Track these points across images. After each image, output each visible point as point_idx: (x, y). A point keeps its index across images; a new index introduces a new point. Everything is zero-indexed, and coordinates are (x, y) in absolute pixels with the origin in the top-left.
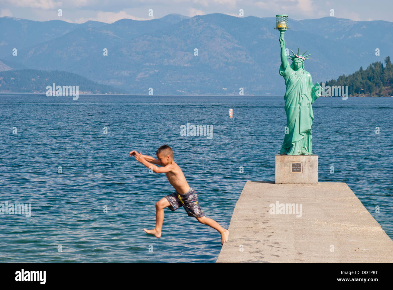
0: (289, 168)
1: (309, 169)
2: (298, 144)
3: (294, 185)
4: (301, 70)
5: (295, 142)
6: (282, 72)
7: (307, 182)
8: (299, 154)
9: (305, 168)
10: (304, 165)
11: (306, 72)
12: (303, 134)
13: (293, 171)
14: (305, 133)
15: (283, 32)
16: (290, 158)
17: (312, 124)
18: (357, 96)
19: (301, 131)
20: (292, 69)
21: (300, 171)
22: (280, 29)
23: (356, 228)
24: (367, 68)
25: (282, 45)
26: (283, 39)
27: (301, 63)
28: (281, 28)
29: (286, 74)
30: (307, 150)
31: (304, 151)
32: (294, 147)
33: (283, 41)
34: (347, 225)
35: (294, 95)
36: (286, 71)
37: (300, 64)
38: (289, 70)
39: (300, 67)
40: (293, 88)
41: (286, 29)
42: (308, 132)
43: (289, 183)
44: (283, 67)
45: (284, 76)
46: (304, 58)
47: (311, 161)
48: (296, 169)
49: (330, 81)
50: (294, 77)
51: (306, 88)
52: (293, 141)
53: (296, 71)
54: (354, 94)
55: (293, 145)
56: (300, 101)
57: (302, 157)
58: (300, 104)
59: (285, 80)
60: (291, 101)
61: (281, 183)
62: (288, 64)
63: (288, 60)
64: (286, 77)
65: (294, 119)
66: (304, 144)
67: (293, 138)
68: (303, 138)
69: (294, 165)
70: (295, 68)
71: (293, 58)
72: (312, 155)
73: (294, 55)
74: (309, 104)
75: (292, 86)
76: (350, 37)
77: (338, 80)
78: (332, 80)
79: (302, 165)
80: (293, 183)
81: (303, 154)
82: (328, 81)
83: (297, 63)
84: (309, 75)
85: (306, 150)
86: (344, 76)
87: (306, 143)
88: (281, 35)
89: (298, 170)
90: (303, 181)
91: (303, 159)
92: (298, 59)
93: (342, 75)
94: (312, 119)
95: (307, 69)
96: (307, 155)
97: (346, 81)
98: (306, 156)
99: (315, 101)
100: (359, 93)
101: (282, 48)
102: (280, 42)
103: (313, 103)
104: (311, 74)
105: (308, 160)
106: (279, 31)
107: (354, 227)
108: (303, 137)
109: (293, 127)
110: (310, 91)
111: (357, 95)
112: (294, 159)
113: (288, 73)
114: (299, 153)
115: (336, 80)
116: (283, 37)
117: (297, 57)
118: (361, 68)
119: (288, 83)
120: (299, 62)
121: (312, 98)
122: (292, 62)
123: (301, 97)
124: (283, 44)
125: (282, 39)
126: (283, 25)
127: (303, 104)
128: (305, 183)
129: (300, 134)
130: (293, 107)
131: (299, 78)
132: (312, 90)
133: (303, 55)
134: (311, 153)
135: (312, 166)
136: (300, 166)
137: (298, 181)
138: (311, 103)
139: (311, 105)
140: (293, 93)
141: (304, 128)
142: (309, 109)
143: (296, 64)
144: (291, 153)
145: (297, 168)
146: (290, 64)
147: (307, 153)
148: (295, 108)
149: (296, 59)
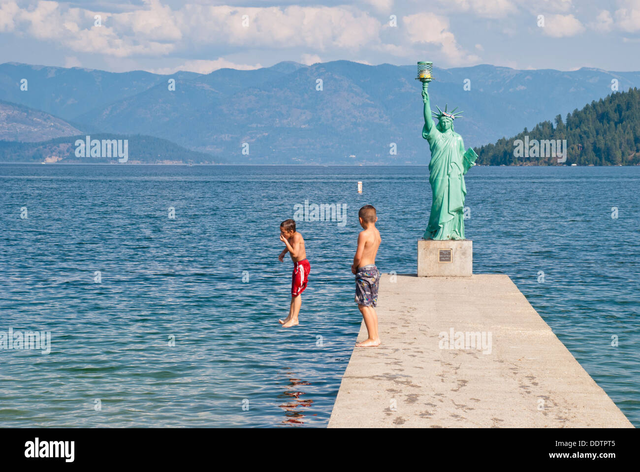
0: (436, 257)
1: (461, 258)
2: (446, 225)
3: (441, 278)
4: (449, 132)
5: (443, 224)
6: (426, 134)
7: (458, 275)
8: (448, 239)
9: (456, 256)
10: (455, 253)
11: (456, 134)
12: (453, 213)
13: (441, 260)
14: (455, 212)
15: (427, 84)
16: (437, 244)
17: (464, 200)
18: (521, 165)
19: (450, 210)
20: (438, 131)
21: (449, 260)
22: (423, 80)
23: (520, 331)
24: (534, 129)
25: (425, 100)
26: (427, 93)
27: (450, 123)
28: (424, 78)
29: (431, 137)
30: (459, 234)
31: (454, 235)
32: (441, 229)
33: (426, 95)
34: (509, 328)
35: (441, 164)
36: (431, 133)
37: (448, 125)
38: (435, 132)
39: (448, 129)
40: (440, 156)
41: (430, 80)
42: (459, 211)
43: (435, 276)
44: (427, 128)
45: (429, 139)
46: (453, 117)
47: (463, 248)
48: (445, 258)
49: (486, 146)
50: (441, 140)
51: (456, 154)
52: (440, 223)
53: (444, 134)
54: (517, 163)
55: (440, 227)
56: (449, 172)
57: (452, 242)
58: (449, 175)
59: (430, 144)
60: (437, 171)
61: (425, 275)
62: (433, 124)
63: (433, 119)
64: (431, 141)
65: (441, 194)
66: (455, 227)
67: (440, 219)
68: (453, 219)
69: (441, 253)
70: (442, 129)
71: (440, 117)
72: (464, 240)
73: (441, 113)
74: (460, 175)
75: (438, 152)
76: (511, 90)
77: (497, 144)
78: (490, 145)
79: (452, 253)
80: (441, 276)
81: (453, 239)
82: (484, 146)
83: (445, 122)
84: (460, 138)
85: (457, 234)
86: (504, 139)
87: (457, 225)
88: (423, 88)
89: (446, 259)
90: (453, 273)
91: (453, 245)
92: (445, 117)
93: (501, 138)
94: (465, 194)
95: (458, 130)
96: (458, 240)
97: (506, 145)
98: (457, 242)
99: (468, 171)
100: (524, 161)
101: (425, 104)
102: (423, 97)
103: (465, 173)
104: (462, 137)
105: (460, 246)
106: (421, 82)
107: (517, 330)
108: (453, 217)
109: (440, 205)
110: (461, 158)
111: (521, 163)
112: (443, 244)
113: (434, 136)
114: (448, 237)
115: (495, 145)
116: (426, 89)
117: (445, 116)
118: (526, 129)
119: (433, 149)
120: (448, 121)
121: (465, 167)
122: (438, 121)
123: (449, 165)
124: (427, 99)
125: (425, 93)
126: (427, 75)
127: (452, 176)
128: (456, 276)
129: (449, 213)
130: (440, 178)
131: (447, 142)
132: (464, 157)
133: (452, 113)
134: (463, 237)
135: (464, 254)
136: (450, 254)
137: (446, 273)
138: (463, 174)
139: (463, 177)
140: (440, 162)
141: (454, 206)
142: (460, 181)
143: (444, 124)
144: (438, 238)
145: (445, 256)
146: (436, 124)
147: (458, 237)
148: (442, 180)
149: (443, 118)
